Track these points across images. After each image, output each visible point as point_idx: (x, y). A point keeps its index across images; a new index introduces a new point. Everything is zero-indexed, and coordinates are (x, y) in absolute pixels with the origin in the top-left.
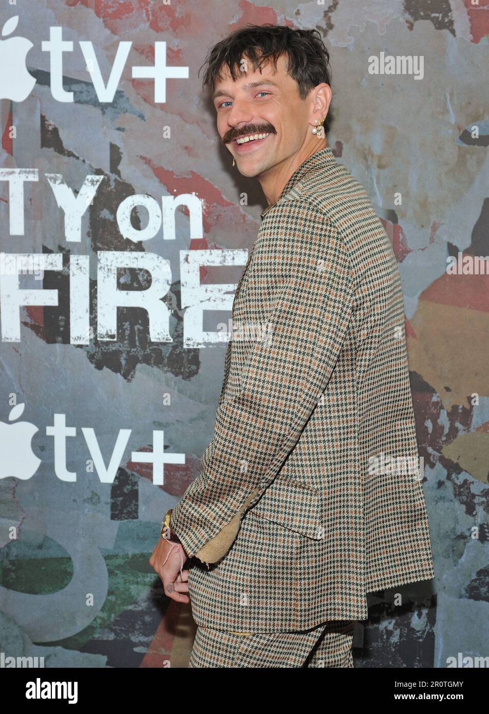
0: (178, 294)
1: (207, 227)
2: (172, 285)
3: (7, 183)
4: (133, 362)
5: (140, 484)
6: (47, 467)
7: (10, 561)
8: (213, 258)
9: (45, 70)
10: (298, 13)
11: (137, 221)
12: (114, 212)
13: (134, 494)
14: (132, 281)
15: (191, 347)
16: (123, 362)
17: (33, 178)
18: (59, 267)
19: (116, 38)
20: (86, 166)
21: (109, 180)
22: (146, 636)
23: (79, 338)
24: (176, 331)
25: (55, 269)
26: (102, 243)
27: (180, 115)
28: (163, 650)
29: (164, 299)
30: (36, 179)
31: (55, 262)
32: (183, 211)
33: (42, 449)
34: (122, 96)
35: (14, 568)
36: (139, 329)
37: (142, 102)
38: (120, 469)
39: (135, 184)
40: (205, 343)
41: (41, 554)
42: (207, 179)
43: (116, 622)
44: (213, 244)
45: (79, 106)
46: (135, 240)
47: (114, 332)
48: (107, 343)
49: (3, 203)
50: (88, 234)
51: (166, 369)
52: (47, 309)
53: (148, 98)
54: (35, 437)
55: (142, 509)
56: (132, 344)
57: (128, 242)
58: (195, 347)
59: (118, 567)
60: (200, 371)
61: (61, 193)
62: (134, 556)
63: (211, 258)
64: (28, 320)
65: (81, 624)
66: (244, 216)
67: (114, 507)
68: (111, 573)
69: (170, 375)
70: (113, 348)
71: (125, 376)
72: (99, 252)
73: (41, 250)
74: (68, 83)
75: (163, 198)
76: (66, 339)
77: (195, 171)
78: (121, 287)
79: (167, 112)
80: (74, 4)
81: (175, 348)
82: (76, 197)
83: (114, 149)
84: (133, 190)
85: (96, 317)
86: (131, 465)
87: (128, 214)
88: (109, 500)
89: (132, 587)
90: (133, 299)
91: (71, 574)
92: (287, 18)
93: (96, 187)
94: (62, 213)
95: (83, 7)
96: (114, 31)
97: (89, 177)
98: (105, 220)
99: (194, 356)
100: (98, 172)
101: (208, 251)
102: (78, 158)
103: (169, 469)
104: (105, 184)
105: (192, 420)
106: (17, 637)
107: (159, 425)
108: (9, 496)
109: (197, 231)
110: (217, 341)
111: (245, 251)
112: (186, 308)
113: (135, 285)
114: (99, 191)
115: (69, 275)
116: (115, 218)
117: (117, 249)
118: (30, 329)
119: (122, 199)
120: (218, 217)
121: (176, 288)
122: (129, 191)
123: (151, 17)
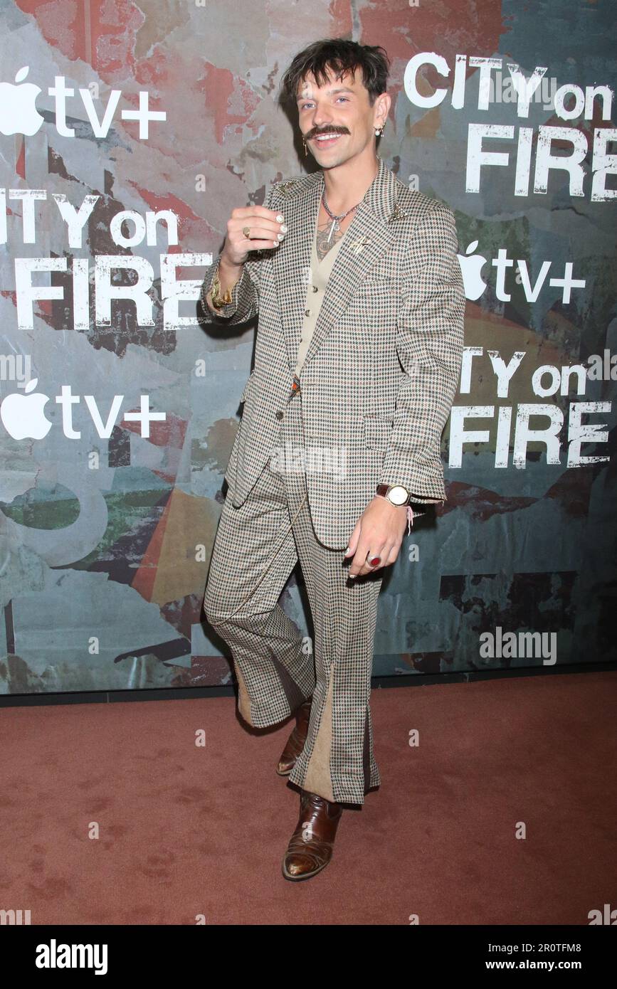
0: (159, 288)
1: (181, 236)
2: (154, 281)
3: (21, 201)
4: (124, 342)
5: (131, 437)
6: (57, 429)
7: (29, 505)
8: (186, 260)
9: (51, 111)
10: (249, 75)
11: (126, 232)
12: (108, 224)
13: (127, 446)
14: (123, 278)
15: (169, 329)
16: (117, 343)
17: (43, 197)
18: (64, 268)
19: (109, 87)
20: (85, 188)
21: (104, 199)
22: (138, 554)
23: (81, 324)
24: (158, 317)
25: (61, 270)
26: (99, 249)
27: (160, 149)
28: (152, 564)
29: (148, 293)
30: (45, 198)
31: (60, 265)
32: (163, 224)
33: (53, 414)
34: (114, 133)
35: (32, 510)
36: (128, 317)
37: (129, 137)
38: (115, 427)
39: (124, 203)
40: (180, 326)
41: (54, 498)
42: (180, 199)
43: (115, 546)
44: (186, 249)
45: (80, 140)
46: (125, 246)
47: (109, 319)
48: (104, 328)
49: (17, 217)
50: (87, 241)
51: (150, 347)
52: (55, 302)
53: (135, 136)
54: (47, 405)
55: (133, 457)
56: (124, 328)
57: (119, 247)
58: (173, 329)
59: (115, 504)
60: (176, 347)
61: (66, 209)
62: (128, 494)
63: (184, 260)
64: (40, 312)
65: (87, 551)
66: (209, 227)
67: (111, 456)
68: (110, 508)
69: (153, 352)
70: (107, 332)
71: (118, 354)
72: (96, 256)
73: (50, 255)
74: (70, 121)
75: (147, 213)
76: (71, 327)
77: (171, 192)
78: (114, 283)
79: (149, 146)
80: (75, 59)
81: (157, 330)
82: (77, 212)
83: (108, 175)
84: (123, 207)
85: (94, 307)
86: (124, 423)
87: (119, 226)
88: (107, 452)
89: (126, 518)
90: (123, 293)
91: (78, 512)
92: (241, 79)
93: (94, 204)
94: (66, 225)
95: (82, 61)
96: (107, 82)
97: (88, 197)
98: (100, 231)
99: (172, 336)
100: (95, 193)
101: (182, 254)
102: (78, 181)
103: (153, 424)
104: (100, 202)
105: (171, 386)
106: (37, 564)
107: (146, 391)
108: (27, 453)
109: (173, 239)
110: (189, 324)
111: (210, 254)
112: (165, 299)
113: (125, 282)
114: (96, 207)
115: (72, 275)
116: (109, 229)
117: (110, 254)
118: (40, 319)
119: (115, 214)
120: (189, 228)
121: (157, 283)
122: (121, 208)
123: (136, 72)
